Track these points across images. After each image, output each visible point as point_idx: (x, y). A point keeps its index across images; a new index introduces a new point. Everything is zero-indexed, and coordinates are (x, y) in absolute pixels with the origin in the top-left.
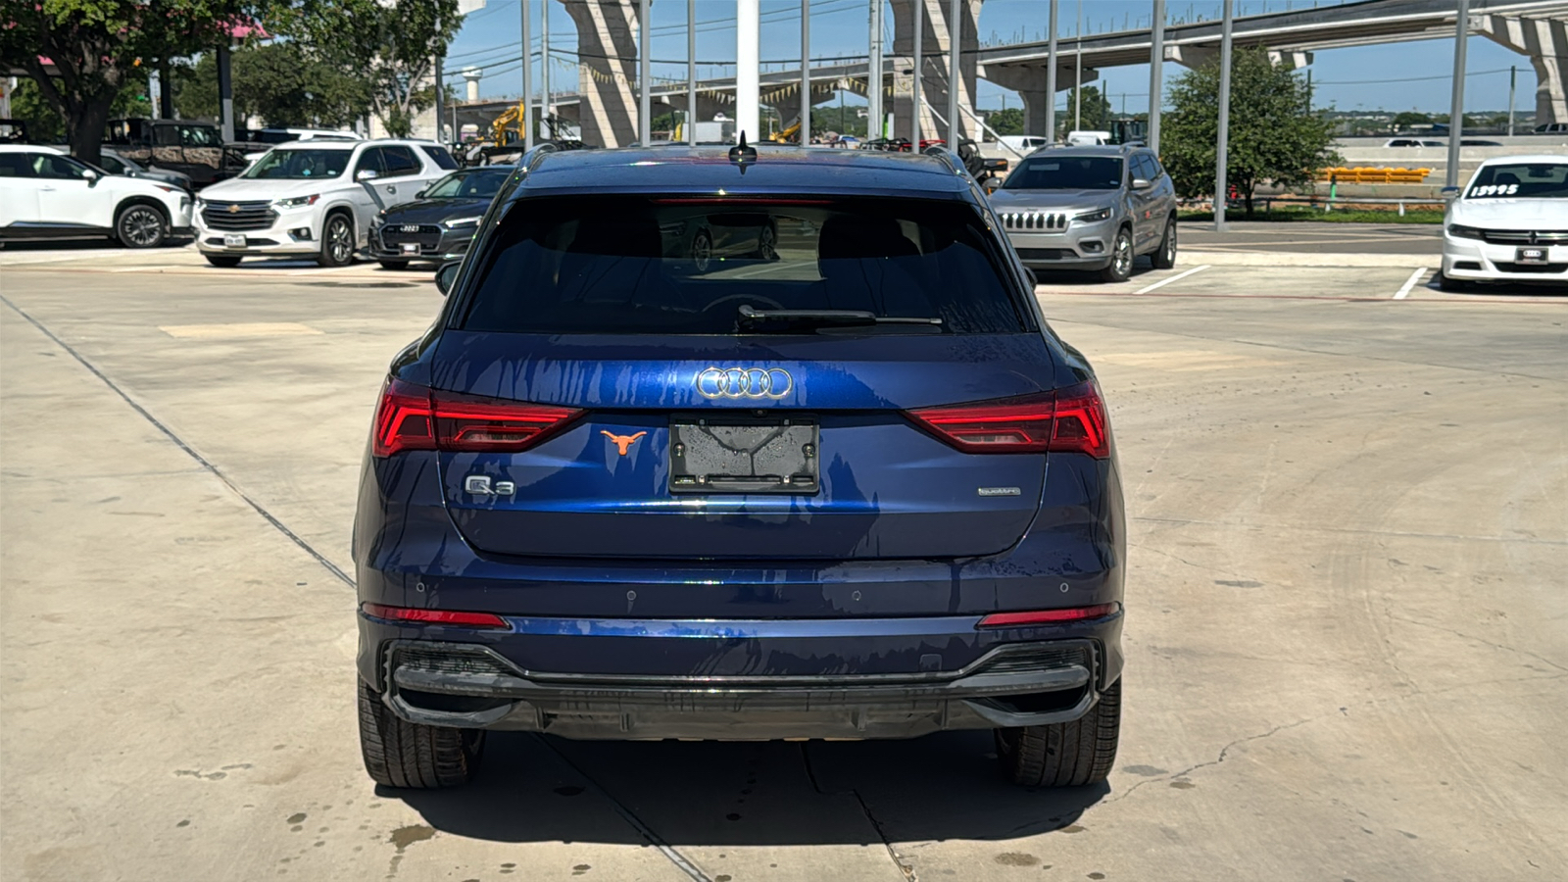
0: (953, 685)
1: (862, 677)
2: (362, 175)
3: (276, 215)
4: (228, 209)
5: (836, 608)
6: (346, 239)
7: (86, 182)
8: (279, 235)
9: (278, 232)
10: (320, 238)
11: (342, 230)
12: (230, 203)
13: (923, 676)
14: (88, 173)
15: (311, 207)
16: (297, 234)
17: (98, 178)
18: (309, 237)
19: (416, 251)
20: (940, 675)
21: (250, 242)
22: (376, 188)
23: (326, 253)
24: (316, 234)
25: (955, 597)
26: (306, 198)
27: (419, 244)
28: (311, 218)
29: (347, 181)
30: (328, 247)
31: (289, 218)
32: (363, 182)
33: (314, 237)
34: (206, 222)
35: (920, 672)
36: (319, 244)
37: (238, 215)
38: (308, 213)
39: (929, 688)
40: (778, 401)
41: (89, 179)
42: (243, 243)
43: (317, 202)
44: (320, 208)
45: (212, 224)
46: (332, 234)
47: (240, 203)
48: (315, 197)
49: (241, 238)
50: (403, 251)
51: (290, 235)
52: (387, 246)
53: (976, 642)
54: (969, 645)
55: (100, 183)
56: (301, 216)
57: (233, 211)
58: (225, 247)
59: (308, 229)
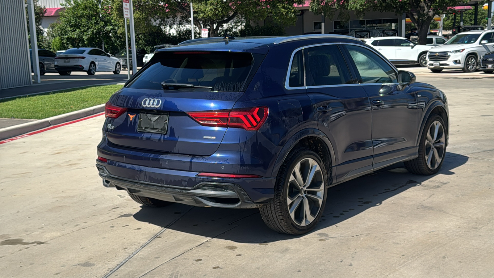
0: (190, 191)
1: (168, 186)
2: (484, 42)
3: (449, 56)
4: (435, 54)
5: (163, 166)
6: (474, 63)
7: (411, 47)
8: (450, 62)
9: (450, 61)
10: (463, 63)
11: (473, 60)
12: (436, 53)
13: (183, 187)
14: (411, 44)
15: (461, 53)
16: (456, 62)
17: (414, 46)
18: (460, 63)
19: (492, 67)
20: (187, 188)
21: (441, 65)
22: (488, 47)
23: (465, 68)
24: (462, 62)
25: (191, 167)
26: (460, 50)
27: (493, 65)
28: (461, 57)
29: (477, 44)
30: (467, 66)
31: (453, 57)
32: (483, 45)
33: (461, 63)
34: (429, 59)
35: (182, 186)
36: (463, 65)
37: (438, 56)
38: (460, 55)
39: (184, 191)
40: (157, 108)
41: (411, 46)
42: (439, 65)
43: (464, 51)
44: (465, 53)
45: (431, 59)
46: (469, 62)
47: (439, 53)
48: (463, 50)
49: (438, 63)
50: (488, 67)
51: (453, 62)
52: (483, 65)
53: (195, 180)
54: (194, 181)
55: (415, 47)
56: (458, 56)
57: (437, 55)
58: (433, 66)
59: (459, 60)
